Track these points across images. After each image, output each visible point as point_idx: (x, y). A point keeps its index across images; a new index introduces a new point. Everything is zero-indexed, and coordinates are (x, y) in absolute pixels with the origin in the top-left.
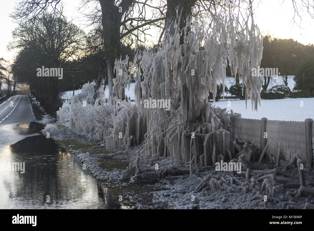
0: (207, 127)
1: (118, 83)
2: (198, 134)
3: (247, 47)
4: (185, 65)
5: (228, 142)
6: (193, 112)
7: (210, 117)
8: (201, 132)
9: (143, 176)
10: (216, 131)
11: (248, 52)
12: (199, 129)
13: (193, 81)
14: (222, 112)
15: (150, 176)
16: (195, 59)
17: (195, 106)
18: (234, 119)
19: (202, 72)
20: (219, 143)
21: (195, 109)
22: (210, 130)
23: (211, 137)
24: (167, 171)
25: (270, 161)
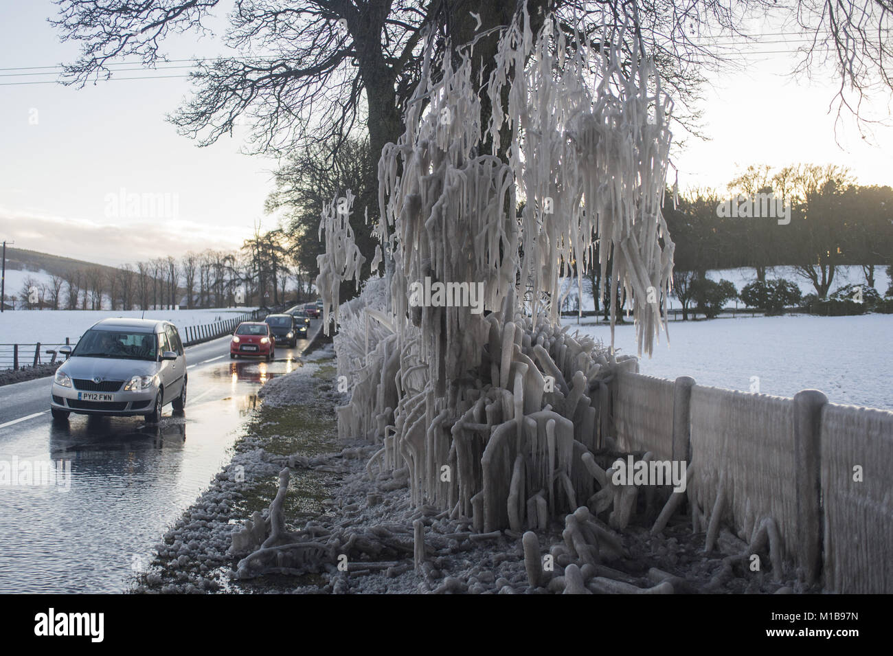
0: (501, 405)
1: (329, 267)
2: (469, 425)
3: (613, 134)
4: (430, 201)
5: (567, 454)
6: (458, 353)
7: (513, 369)
8: (483, 419)
9: (279, 554)
10: (526, 417)
11: (617, 152)
12: (475, 410)
13: (453, 254)
14: (581, 351)
15: (307, 553)
16: (461, 182)
17: (464, 336)
19: (487, 223)
20: (537, 454)
21: (465, 345)
22: (510, 412)
23: (511, 434)
24: (356, 540)
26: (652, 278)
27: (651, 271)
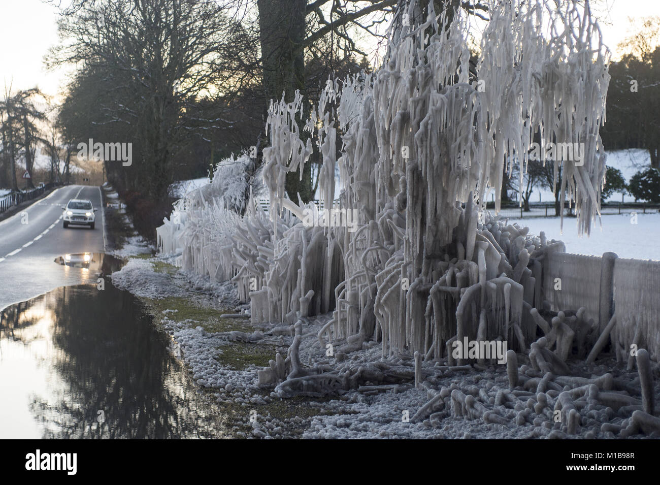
0: (467, 272)
1: (275, 159)
2: (443, 288)
3: (568, 77)
4: (417, 118)
5: (518, 310)
6: (434, 233)
7: (477, 247)
8: (453, 282)
9: (304, 382)
10: (488, 282)
11: (570, 89)
12: (447, 276)
13: (436, 158)
14: (518, 235)
15: (323, 382)
16: (443, 103)
17: (439, 220)
18: (546, 255)
19: (460, 135)
20: (496, 310)
21: (440, 228)
22: (475, 278)
23: (476, 294)
24: (362, 372)
25: (616, 359)
26: (592, 179)
27: (591, 174)
